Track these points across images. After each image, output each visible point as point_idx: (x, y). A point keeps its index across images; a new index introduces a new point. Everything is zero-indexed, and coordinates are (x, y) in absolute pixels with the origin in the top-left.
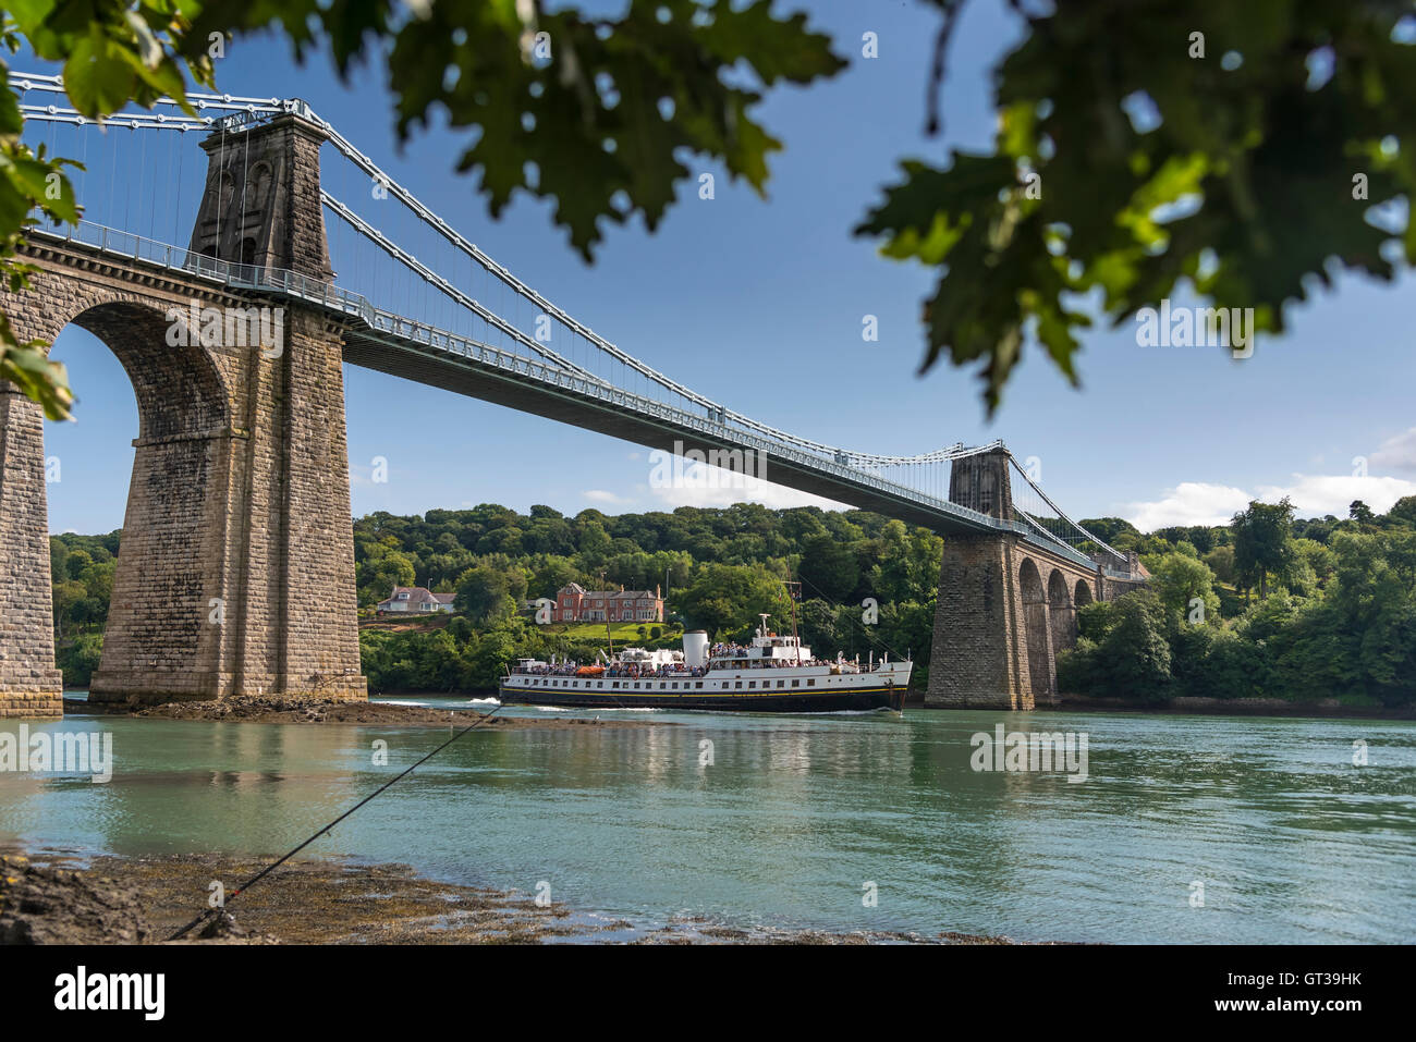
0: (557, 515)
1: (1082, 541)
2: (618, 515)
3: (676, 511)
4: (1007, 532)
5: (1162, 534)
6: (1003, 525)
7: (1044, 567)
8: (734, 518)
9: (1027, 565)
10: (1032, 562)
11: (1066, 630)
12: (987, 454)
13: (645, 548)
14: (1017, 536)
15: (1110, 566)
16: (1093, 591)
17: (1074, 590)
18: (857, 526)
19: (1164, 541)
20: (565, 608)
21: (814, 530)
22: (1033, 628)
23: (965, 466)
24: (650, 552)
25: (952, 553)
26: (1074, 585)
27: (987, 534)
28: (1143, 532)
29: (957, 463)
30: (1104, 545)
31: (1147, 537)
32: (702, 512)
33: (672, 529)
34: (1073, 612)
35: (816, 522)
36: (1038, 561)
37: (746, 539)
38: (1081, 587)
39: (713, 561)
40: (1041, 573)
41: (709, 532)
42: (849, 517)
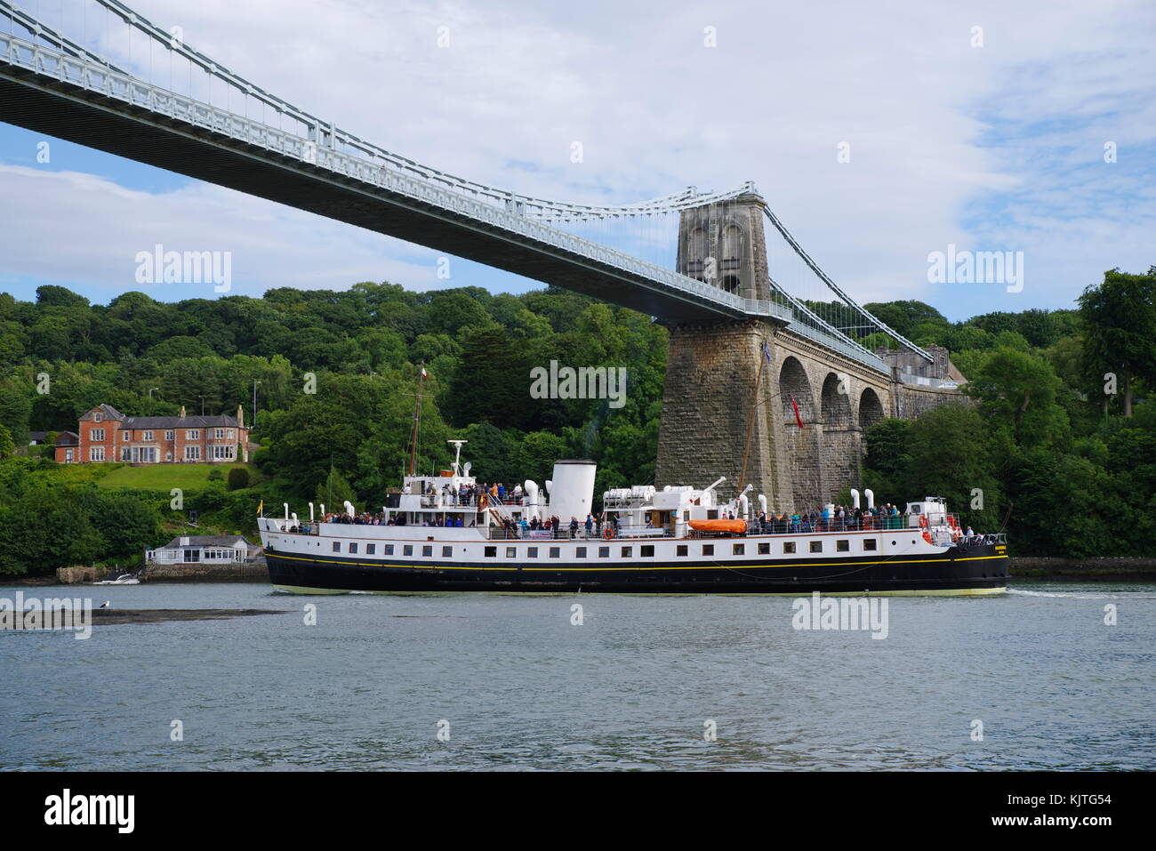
0: (80, 301)
1: (868, 331)
2: (177, 300)
3: (269, 295)
4: (762, 318)
5: (979, 322)
6: (755, 309)
7: (815, 370)
8: (357, 307)
9: (791, 366)
10: (799, 362)
11: (847, 463)
12: (732, 202)
13: (218, 349)
14: (776, 324)
15: (909, 369)
16: (884, 406)
17: (858, 403)
18: (541, 317)
19: (982, 332)
20: (94, 443)
21: (478, 321)
22: (799, 459)
23: (699, 222)
24: (225, 355)
25: (682, 351)
26: (858, 397)
27: (734, 321)
28: (952, 320)
29: (688, 216)
30: (901, 338)
31: (960, 326)
32: (308, 296)
33: (262, 321)
34: (858, 436)
35: (480, 307)
36: (806, 362)
37: (375, 335)
38: (869, 398)
39: (325, 369)
40: (810, 379)
41: (319, 327)
42: (531, 302)
